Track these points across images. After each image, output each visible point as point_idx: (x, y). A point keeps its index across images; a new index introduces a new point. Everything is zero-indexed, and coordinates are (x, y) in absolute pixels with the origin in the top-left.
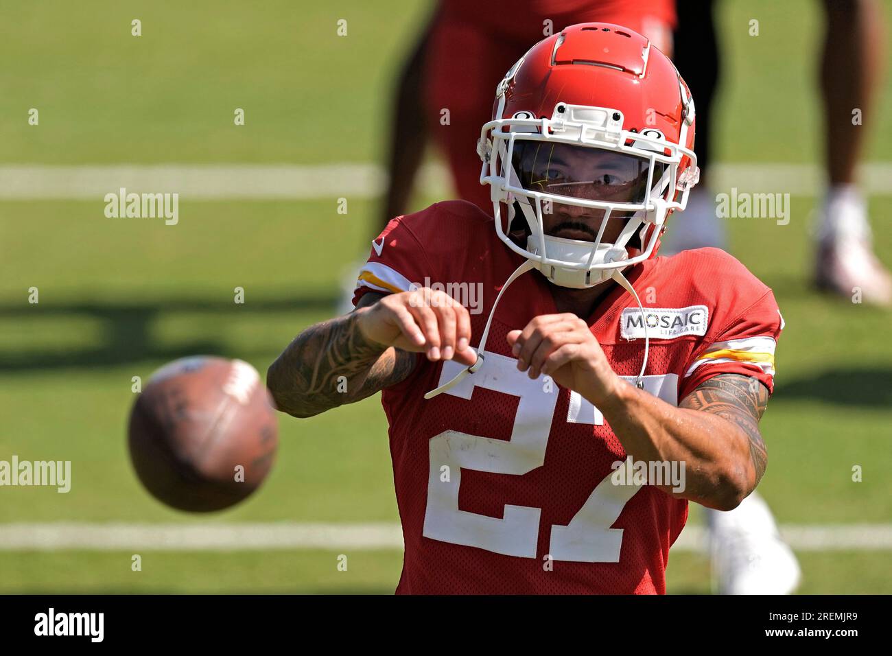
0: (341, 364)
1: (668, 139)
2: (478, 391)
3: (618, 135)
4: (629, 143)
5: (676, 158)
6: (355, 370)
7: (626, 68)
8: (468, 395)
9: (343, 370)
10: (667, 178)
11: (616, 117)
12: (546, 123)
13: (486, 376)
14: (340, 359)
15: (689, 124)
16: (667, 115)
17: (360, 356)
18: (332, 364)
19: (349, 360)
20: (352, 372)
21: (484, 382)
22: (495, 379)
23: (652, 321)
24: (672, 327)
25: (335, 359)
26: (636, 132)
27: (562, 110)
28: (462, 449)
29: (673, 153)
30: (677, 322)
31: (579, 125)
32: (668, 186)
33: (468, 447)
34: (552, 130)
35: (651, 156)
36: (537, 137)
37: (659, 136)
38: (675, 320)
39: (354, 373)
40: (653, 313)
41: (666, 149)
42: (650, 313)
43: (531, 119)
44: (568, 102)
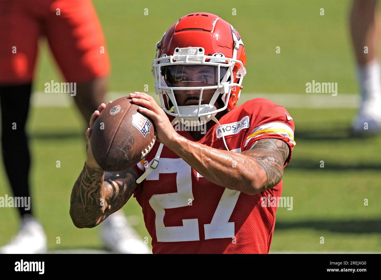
0: (89, 187)
1: (226, 57)
2: (161, 175)
3: (202, 58)
4: (208, 60)
5: (231, 65)
6: (96, 186)
7: (205, 29)
8: (157, 178)
9: (91, 188)
10: (229, 73)
11: (201, 50)
12: (172, 57)
13: (163, 168)
14: (88, 184)
15: (237, 49)
16: (225, 47)
17: (95, 178)
18: (85, 188)
19: (91, 183)
20: (95, 188)
21: (162, 171)
22: (167, 168)
23: (228, 129)
24: (237, 129)
25: (86, 186)
26: (211, 55)
27: (177, 51)
28: (161, 201)
29: (229, 62)
30: (239, 126)
31: (185, 56)
32: (230, 76)
33: (163, 199)
34: (175, 60)
35: (218, 64)
36: (168, 64)
37: (222, 56)
38: (238, 126)
39: (97, 188)
40: (229, 126)
41: (226, 61)
42: (228, 126)
43: (167, 57)
44: (180, 47)
